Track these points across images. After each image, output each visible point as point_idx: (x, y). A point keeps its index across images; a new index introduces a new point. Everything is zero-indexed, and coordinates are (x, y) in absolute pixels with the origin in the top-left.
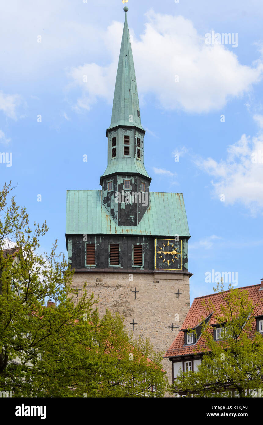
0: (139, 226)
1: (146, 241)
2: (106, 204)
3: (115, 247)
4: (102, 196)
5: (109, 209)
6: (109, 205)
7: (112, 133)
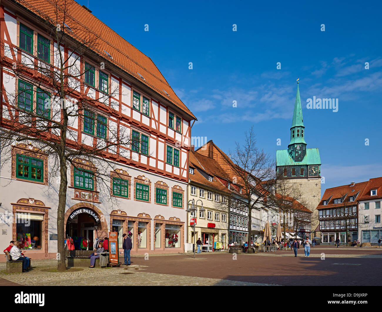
0: (302, 161)
1: (305, 167)
2: (290, 155)
3: (294, 170)
4: (289, 152)
5: (292, 156)
6: (291, 155)
7: (293, 129)
